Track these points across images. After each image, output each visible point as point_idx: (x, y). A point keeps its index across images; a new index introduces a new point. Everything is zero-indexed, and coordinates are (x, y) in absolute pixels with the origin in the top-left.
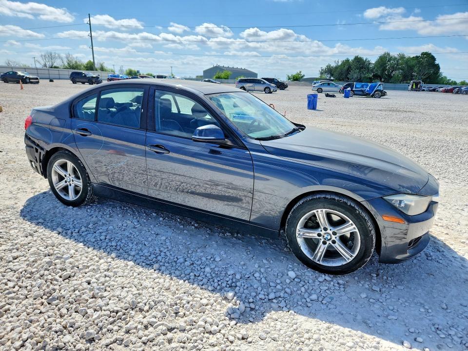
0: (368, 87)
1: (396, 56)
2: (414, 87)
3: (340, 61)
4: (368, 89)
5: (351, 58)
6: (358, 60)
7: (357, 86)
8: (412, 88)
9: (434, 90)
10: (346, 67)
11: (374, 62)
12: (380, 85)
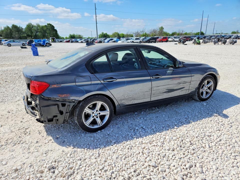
0: (42, 42)
1: (36, 25)
2: (53, 41)
3: (2, 27)
4: (42, 43)
5: (10, 26)
6: (14, 27)
7: (36, 42)
8: (52, 41)
9: (61, 42)
10: (9, 31)
11: (24, 28)
12: (47, 40)
